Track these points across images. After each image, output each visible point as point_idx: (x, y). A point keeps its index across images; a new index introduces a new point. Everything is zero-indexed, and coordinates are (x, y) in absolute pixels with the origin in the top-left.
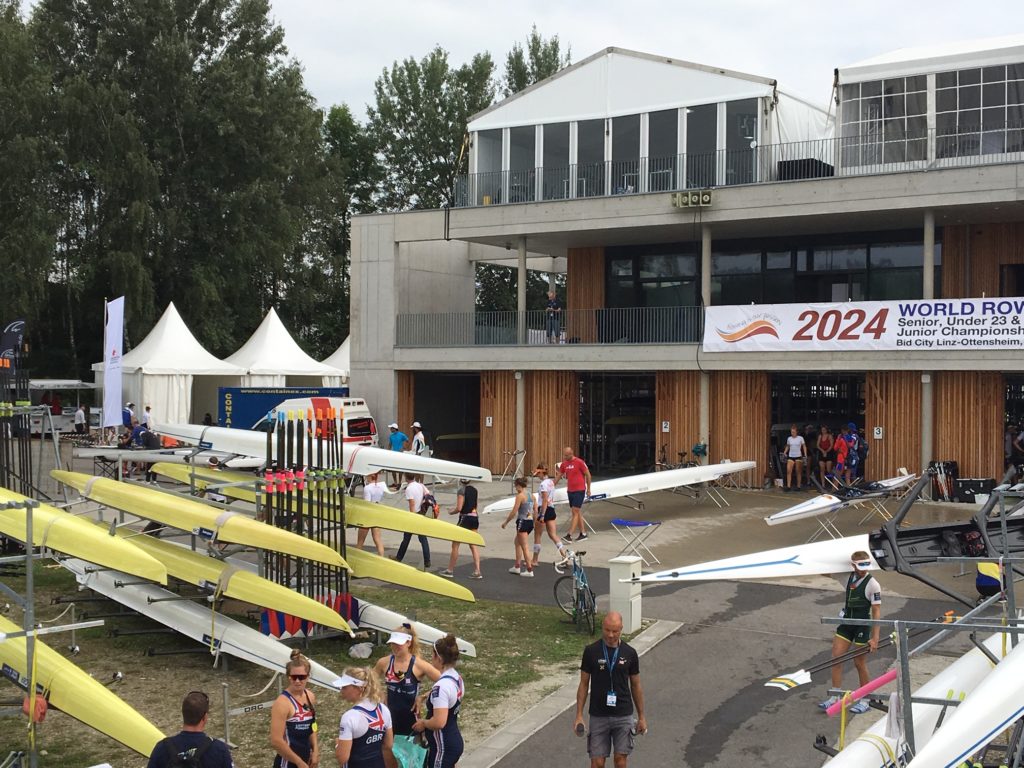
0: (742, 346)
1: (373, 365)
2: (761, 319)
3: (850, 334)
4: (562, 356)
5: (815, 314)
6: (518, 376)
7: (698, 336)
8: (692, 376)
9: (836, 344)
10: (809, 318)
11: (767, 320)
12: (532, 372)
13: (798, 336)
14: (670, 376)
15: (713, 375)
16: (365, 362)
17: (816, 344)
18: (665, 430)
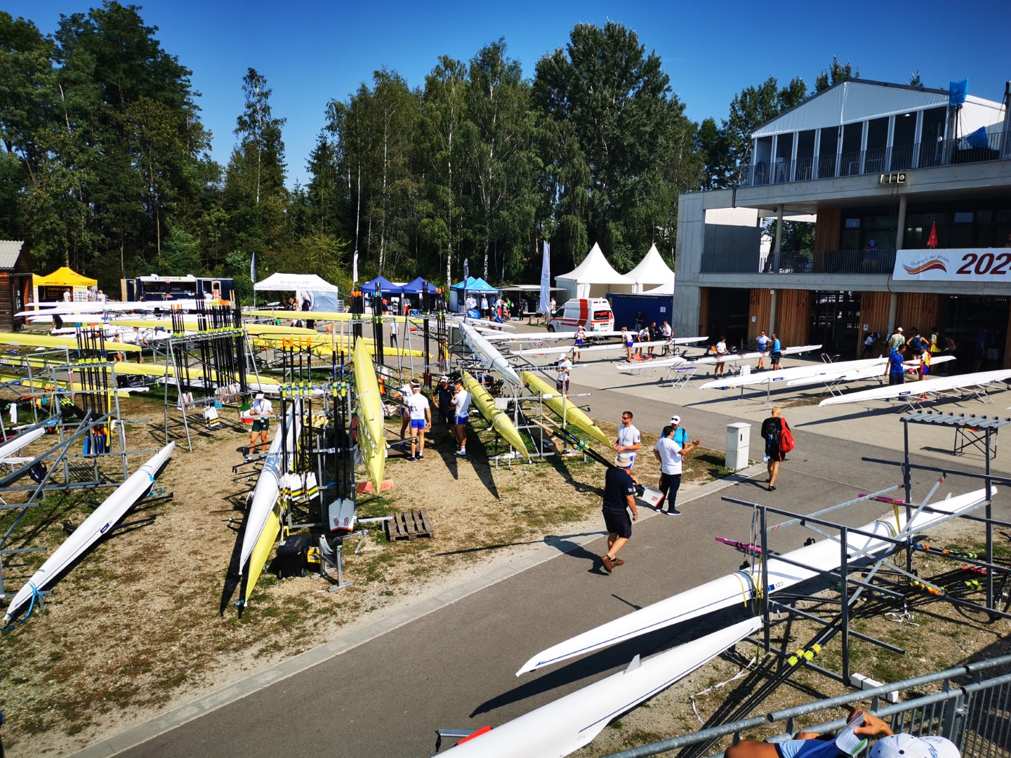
0: (922, 276)
1: (686, 284)
2: (935, 259)
3: (999, 270)
4: (799, 280)
5: (975, 257)
6: (772, 292)
7: (889, 270)
8: (886, 295)
9: (988, 277)
10: (970, 259)
11: (939, 259)
12: (782, 290)
13: (961, 271)
14: (870, 295)
15: (900, 296)
16: (683, 282)
17: (973, 277)
18: (865, 329)
